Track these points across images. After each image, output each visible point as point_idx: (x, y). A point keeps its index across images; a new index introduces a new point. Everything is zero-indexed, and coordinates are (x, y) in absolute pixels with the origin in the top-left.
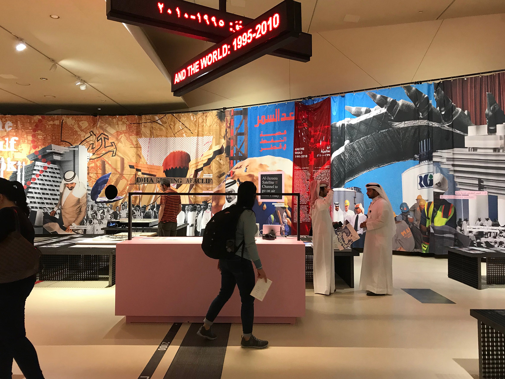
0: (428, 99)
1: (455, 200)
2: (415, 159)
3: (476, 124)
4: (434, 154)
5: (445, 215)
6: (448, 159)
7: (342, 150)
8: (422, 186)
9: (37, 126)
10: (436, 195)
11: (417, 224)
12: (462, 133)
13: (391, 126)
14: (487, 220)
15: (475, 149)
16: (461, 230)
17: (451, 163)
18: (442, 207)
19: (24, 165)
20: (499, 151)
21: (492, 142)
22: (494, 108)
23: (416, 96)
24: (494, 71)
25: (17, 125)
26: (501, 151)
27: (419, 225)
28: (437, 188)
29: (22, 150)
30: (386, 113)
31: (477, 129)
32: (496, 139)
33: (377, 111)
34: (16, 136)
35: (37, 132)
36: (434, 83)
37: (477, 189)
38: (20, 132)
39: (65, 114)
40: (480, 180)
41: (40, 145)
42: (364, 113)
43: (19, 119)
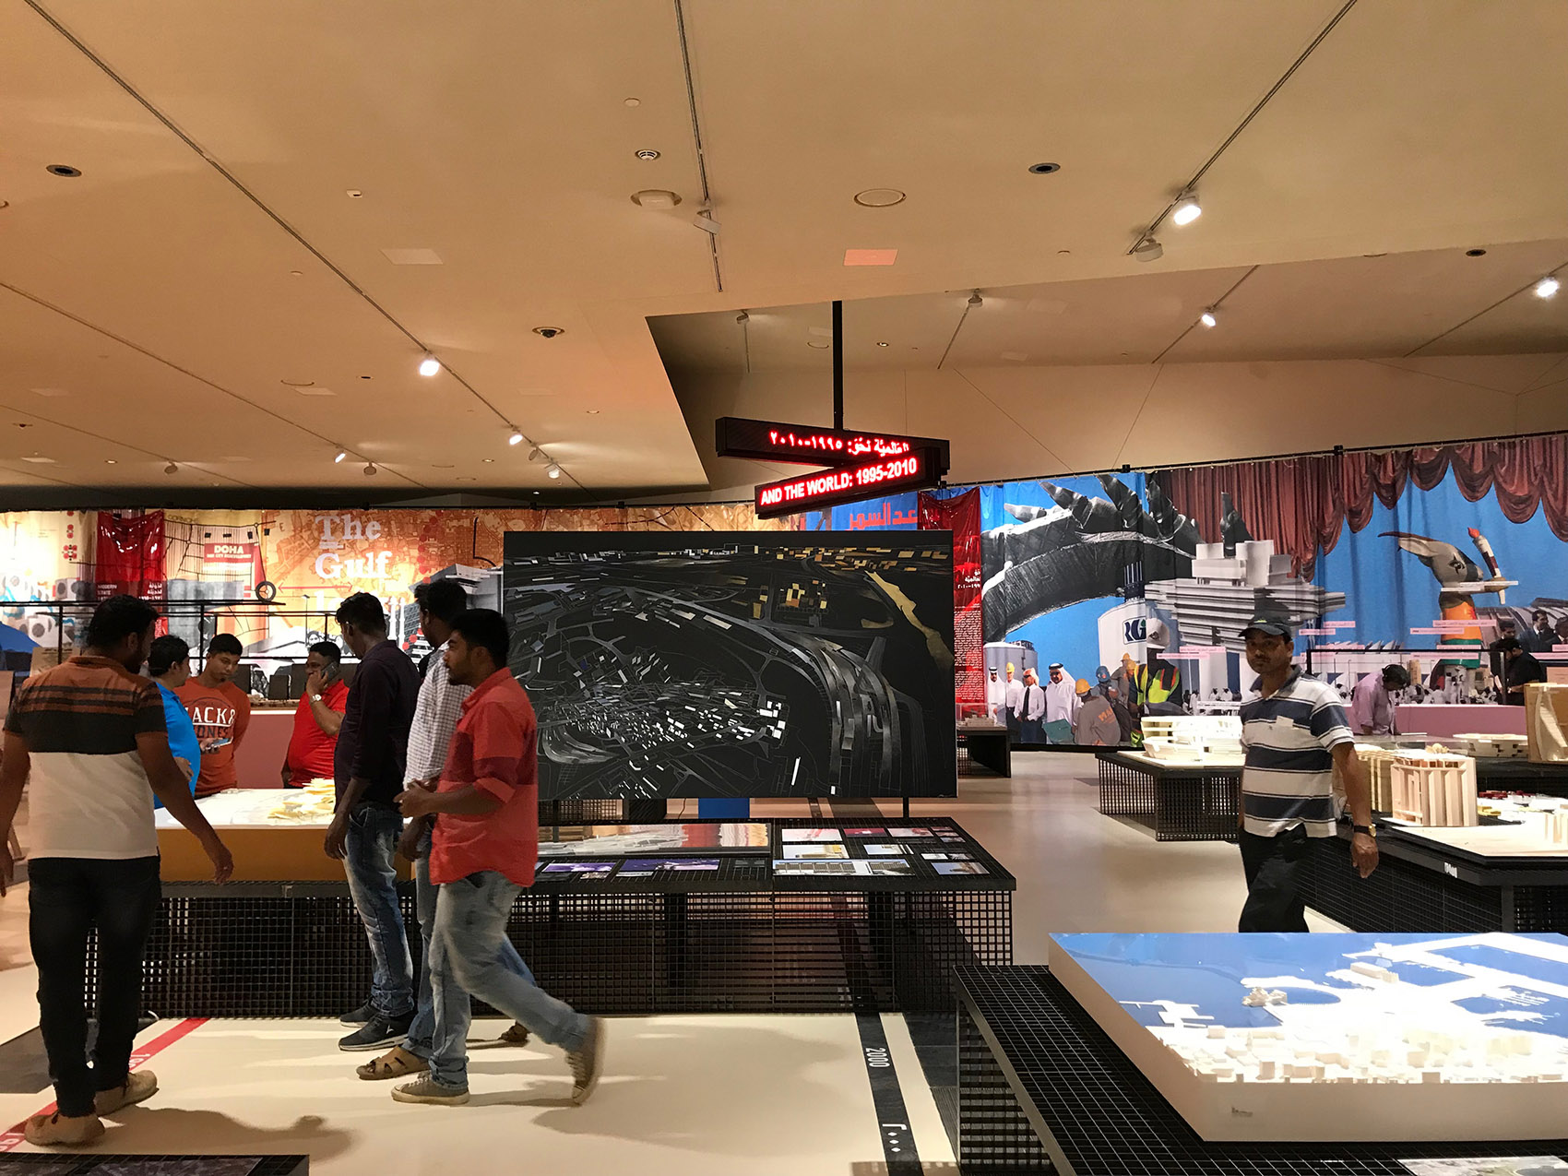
0: (1136, 498)
1: (1180, 660)
2: (1118, 595)
3: (1207, 542)
4: (1147, 587)
5: (1166, 686)
6: (1170, 596)
7: (1000, 577)
8: (1129, 639)
9: (427, 529)
10: (1152, 653)
11: (1124, 700)
12: (1188, 555)
13: (1079, 540)
14: (1226, 691)
15: (1207, 580)
16: (1189, 709)
17: (1174, 601)
18: (1161, 673)
19: (404, 604)
20: (1240, 585)
21: (1232, 570)
22: (1233, 517)
23: (1117, 492)
24: (1231, 461)
25: (390, 528)
26: (1243, 584)
27: (1126, 702)
28: (1152, 642)
29: (399, 575)
30: (1071, 517)
31: (1209, 549)
32: (1235, 566)
33: (1057, 514)
34: (388, 549)
35: (427, 541)
36: (1146, 474)
37: (1211, 643)
38: (396, 541)
39: (479, 508)
40: (1215, 629)
41: (434, 566)
42: (1035, 516)
43: (393, 518)
